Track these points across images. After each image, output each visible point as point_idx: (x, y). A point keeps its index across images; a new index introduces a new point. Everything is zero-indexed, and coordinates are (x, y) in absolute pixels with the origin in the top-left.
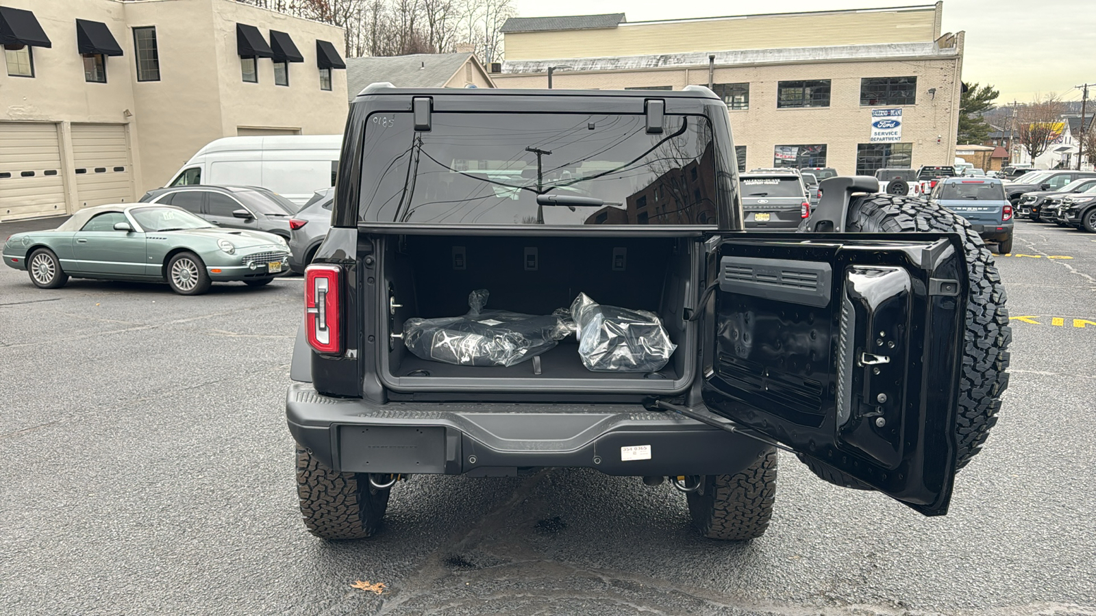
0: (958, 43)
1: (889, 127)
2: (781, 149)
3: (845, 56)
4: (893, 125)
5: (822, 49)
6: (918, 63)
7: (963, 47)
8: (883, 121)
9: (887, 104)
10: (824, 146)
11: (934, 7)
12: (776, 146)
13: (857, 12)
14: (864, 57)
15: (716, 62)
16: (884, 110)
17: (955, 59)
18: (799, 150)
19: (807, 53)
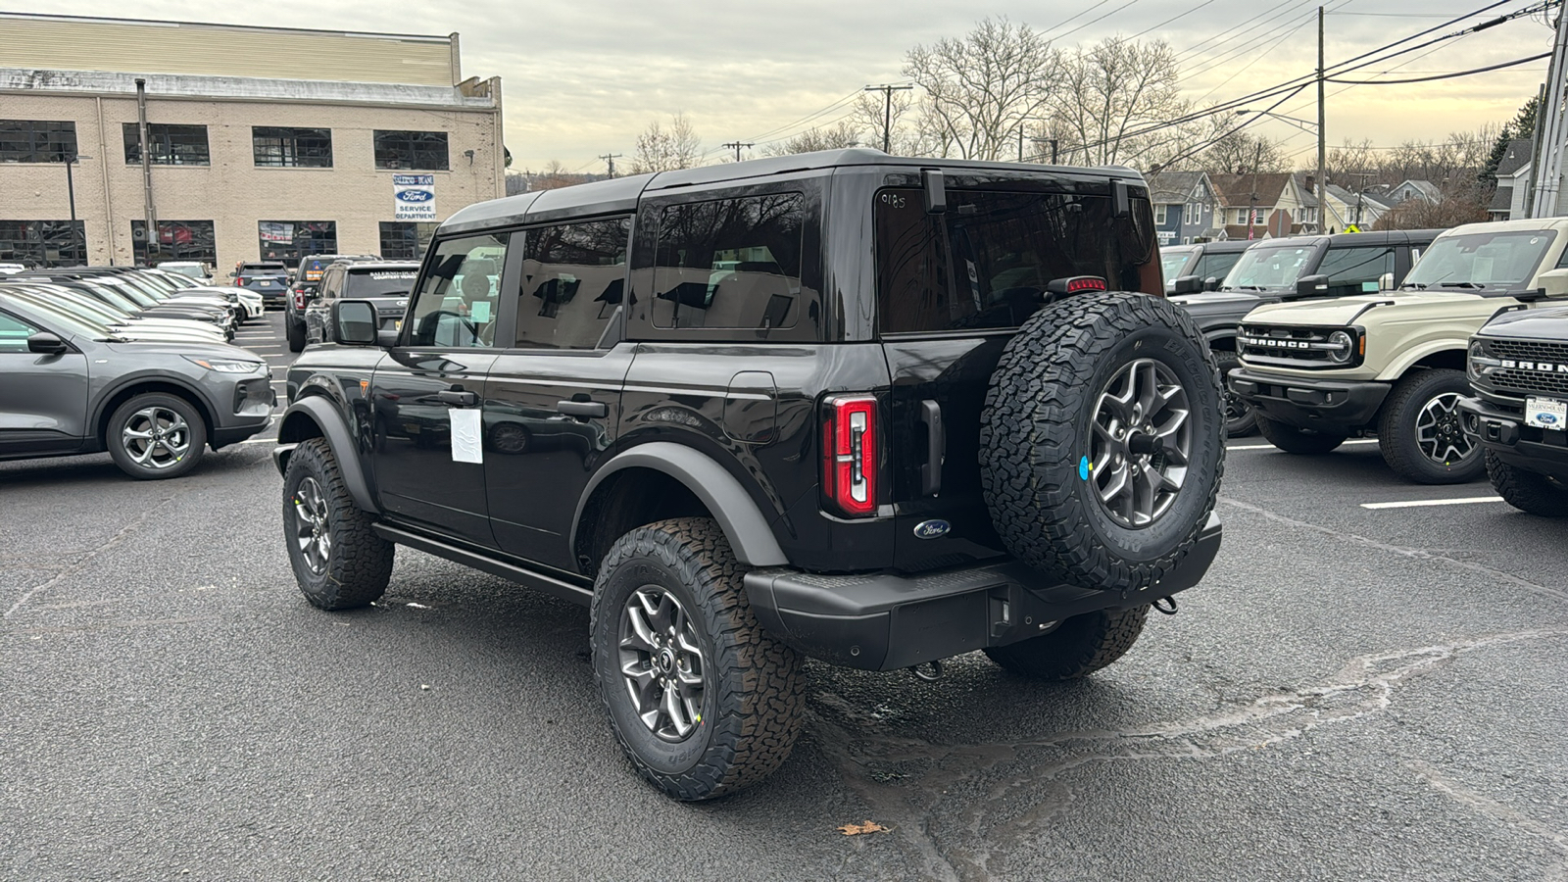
0: (494, 92)
1: (418, 200)
2: (268, 226)
3: (336, 96)
4: (424, 197)
5: (301, 83)
6: (447, 115)
7: (500, 98)
8: (410, 191)
9: (412, 169)
10: (332, 224)
11: (449, 40)
12: (259, 221)
13: (347, 35)
14: (364, 99)
15: (147, 89)
16: (410, 176)
17: (493, 113)
18: (295, 228)
19: (281, 88)
